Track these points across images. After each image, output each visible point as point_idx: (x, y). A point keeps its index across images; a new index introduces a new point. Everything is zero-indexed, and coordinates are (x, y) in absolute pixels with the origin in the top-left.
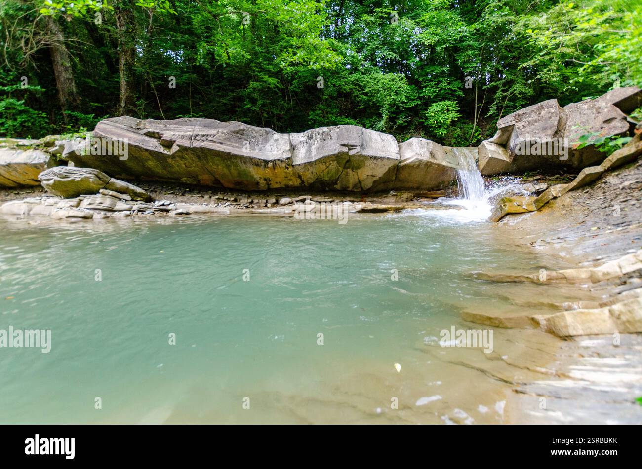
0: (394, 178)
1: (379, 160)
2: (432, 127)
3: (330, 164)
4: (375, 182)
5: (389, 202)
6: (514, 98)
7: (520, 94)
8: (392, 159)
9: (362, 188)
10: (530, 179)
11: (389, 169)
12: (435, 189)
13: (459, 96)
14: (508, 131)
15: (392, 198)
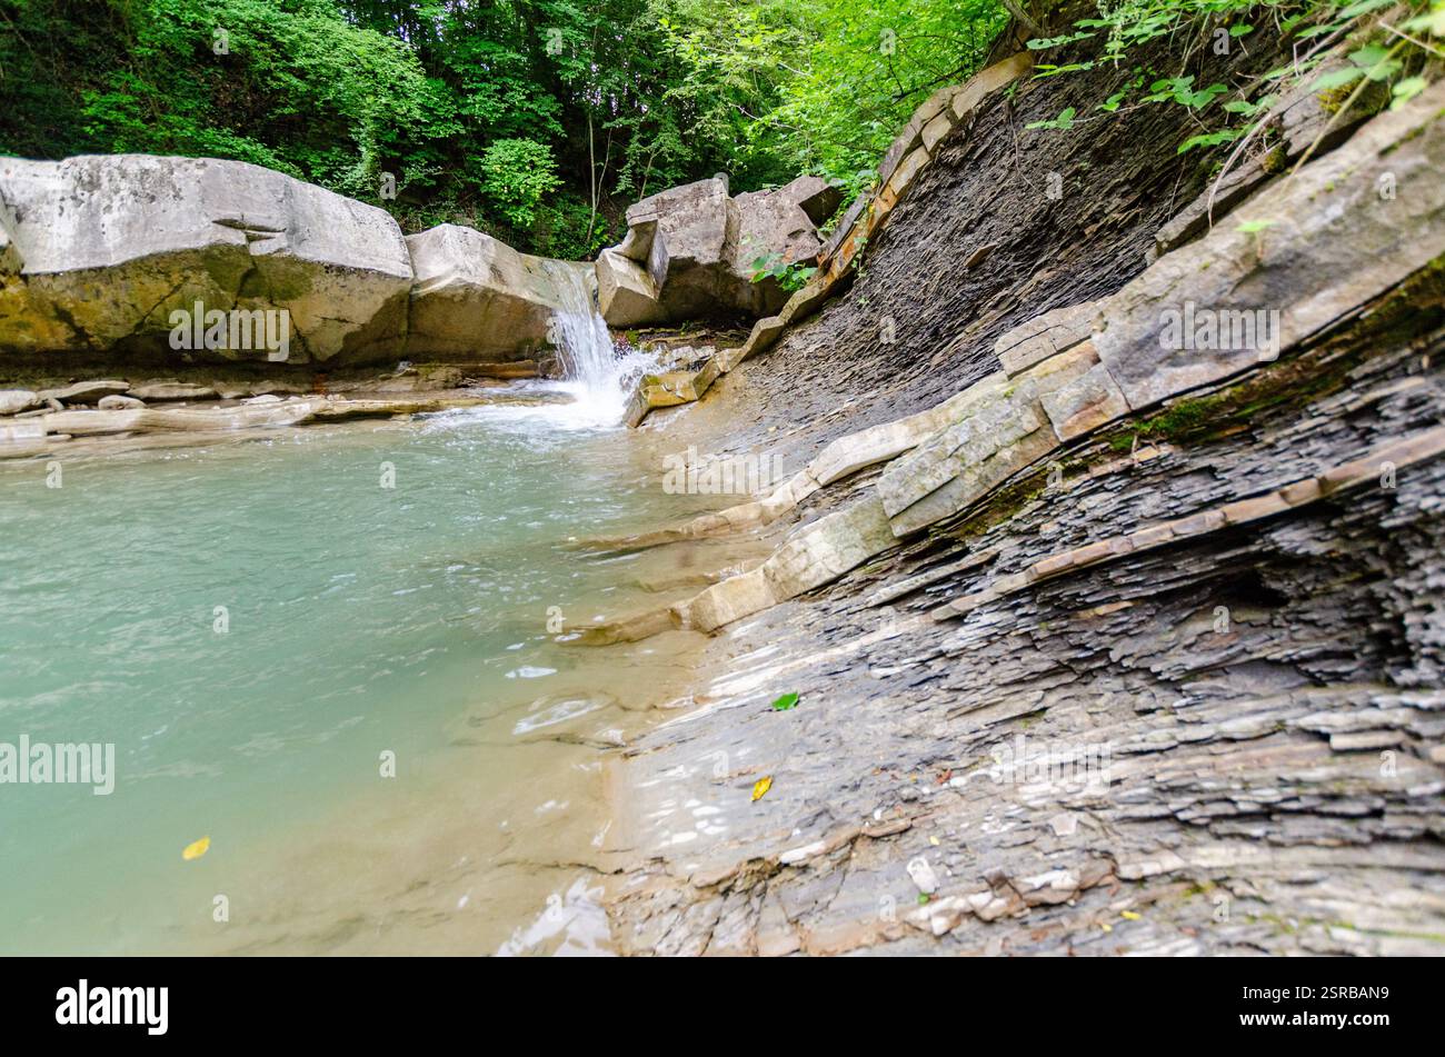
0: (404, 328)
1: (353, 278)
2: (499, 201)
3: (186, 279)
4: (348, 338)
5: (397, 391)
6: (660, 163)
7: (671, 155)
8: (391, 276)
9: (312, 356)
10: (692, 336)
11: (388, 302)
12: (512, 357)
13: (554, 135)
14: (647, 233)
15: (405, 380)
